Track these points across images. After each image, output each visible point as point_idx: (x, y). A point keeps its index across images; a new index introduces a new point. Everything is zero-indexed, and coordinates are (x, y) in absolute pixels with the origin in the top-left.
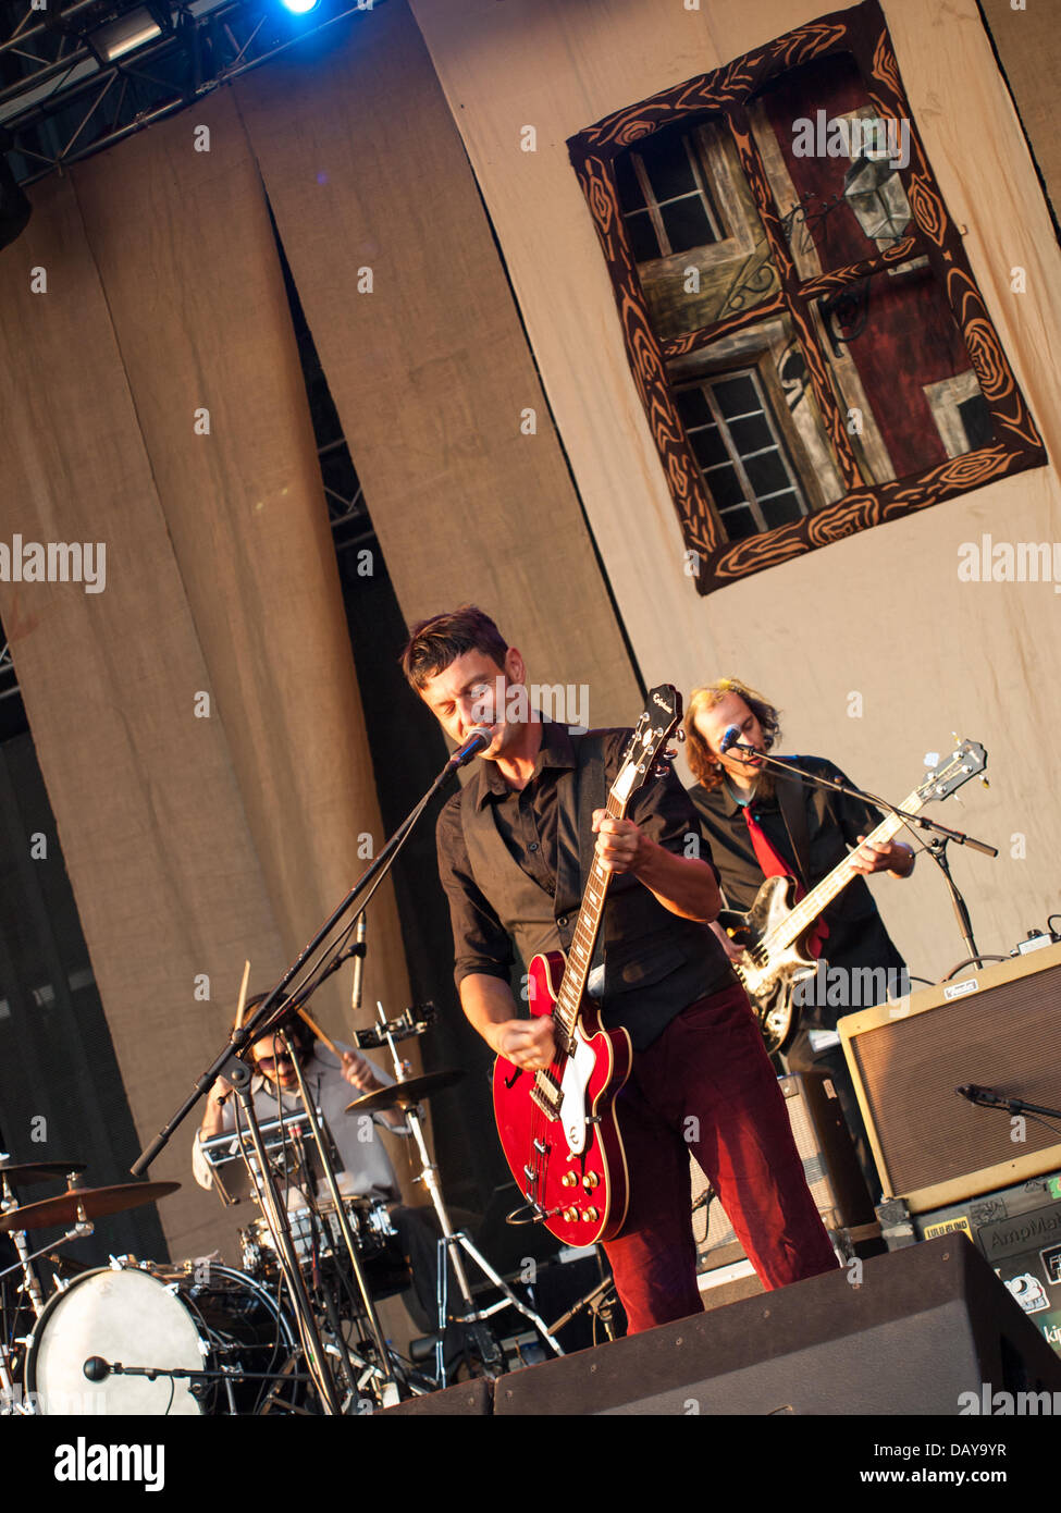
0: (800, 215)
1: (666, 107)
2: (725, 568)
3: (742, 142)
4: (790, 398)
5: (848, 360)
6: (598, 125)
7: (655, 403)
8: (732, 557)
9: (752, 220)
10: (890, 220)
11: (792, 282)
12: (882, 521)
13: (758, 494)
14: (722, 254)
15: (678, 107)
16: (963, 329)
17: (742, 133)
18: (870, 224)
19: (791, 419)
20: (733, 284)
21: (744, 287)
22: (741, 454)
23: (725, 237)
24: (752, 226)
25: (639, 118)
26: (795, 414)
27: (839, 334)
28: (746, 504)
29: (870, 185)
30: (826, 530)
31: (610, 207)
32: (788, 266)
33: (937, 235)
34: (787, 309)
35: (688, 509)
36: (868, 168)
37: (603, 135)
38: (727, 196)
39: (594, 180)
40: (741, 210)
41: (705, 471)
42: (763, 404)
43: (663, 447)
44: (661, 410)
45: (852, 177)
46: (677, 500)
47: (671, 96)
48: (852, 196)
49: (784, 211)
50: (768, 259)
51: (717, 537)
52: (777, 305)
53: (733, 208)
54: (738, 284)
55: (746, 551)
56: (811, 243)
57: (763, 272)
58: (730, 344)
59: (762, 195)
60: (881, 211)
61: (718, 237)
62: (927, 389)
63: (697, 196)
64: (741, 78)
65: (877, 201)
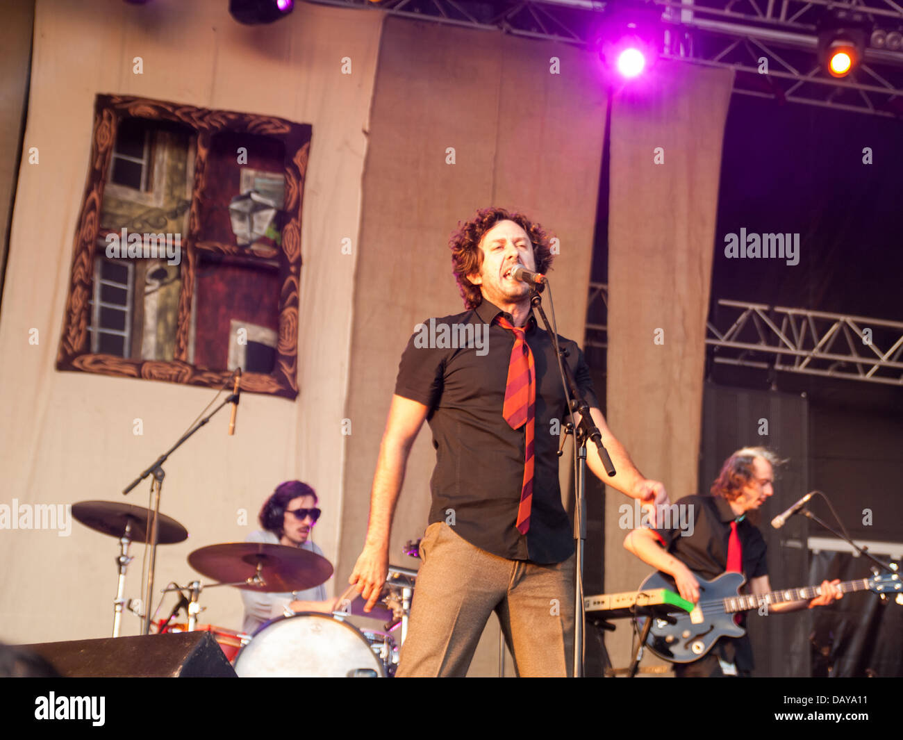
1: (170, 110)
2: (82, 362)
3: (202, 152)
4: (148, 289)
7: (82, 255)
8: (89, 359)
10: (251, 231)
11: (195, 237)
12: (189, 383)
14: (140, 198)
15: (177, 114)
16: (283, 309)
17: (205, 148)
18: (239, 228)
20: (141, 217)
22: (101, 302)
23: (147, 189)
24: (166, 195)
25: (150, 106)
26: (148, 299)
29: (247, 209)
30: (153, 373)
31: (109, 140)
33: (291, 256)
35: (73, 321)
36: (249, 202)
37: (122, 103)
38: (159, 173)
39: (105, 122)
40: (164, 184)
42: (130, 284)
43: (75, 279)
44: (84, 260)
45: (238, 201)
46: (69, 312)
47: (176, 107)
48: (233, 209)
51: (84, 344)
53: (159, 181)
54: (144, 219)
55: (101, 361)
59: (200, 184)
60: (248, 224)
61: (143, 187)
62: (233, 322)
63: (141, 164)
64: (220, 120)
65: (247, 219)
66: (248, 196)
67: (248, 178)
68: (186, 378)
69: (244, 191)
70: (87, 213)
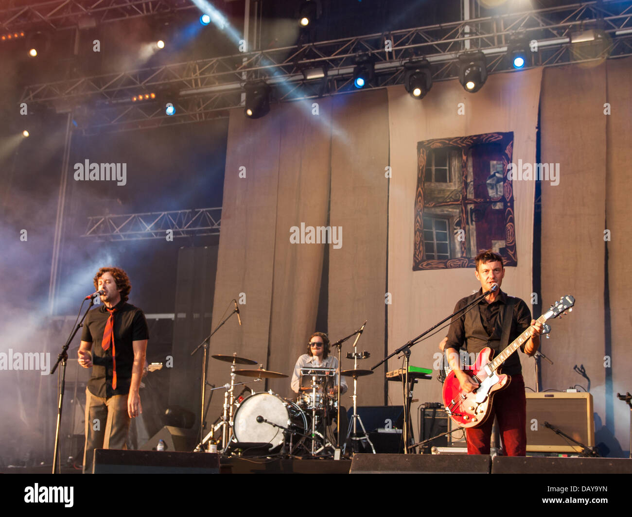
0: (472, 183)
1: (447, 142)
2: (422, 266)
3: (464, 158)
4: (455, 231)
5: (474, 227)
6: (428, 141)
7: (418, 217)
8: (425, 263)
9: (459, 180)
10: (497, 194)
11: (465, 198)
12: (467, 267)
13: (438, 253)
14: (448, 186)
15: (451, 143)
16: (506, 225)
17: (465, 155)
18: (491, 193)
19: (454, 236)
20: (449, 195)
21: (451, 197)
22: (437, 240)
23: (450, 182)
24: (458, 182)
25: (439, 142)
26: (456, 236)
27: (474, 219)
28: (434, 254)
29: (494, 182)
30: (452, 264)
31: (424, 163)
32: (465, 194)
33: (508, 198)
34: (461, 204)
35: (417, 247)
36: (495, 178)
37: (428, 144)
38: (454, 172)
39: (421, 154)
40: (457, 176)
41: (426, 241)
42: (447, 230)
43: (416, 230)
44: (419, 220)
45: (490, 178)
46: (415, 244)
47: (450, 139)
48: (488, 184)
49: (469, 181)
50: (460, 192)
51: (423, 257)
52: (459, 203)
53: (455, 176)
54: (450, 196)
55: (429, 263)
56: (473, 192)
57: (458, 195)
58: (443, 211)
59: (465, 173)
60: (495, 190)
61: (448, 181)
62: (493, 241)
63: (446, 169)
64: (470, 141)
65: (495, 187)
66: (494, 175)
67: (494, 166)
68: (466, 264)
69: (492, 173)
70: (418, 198)
